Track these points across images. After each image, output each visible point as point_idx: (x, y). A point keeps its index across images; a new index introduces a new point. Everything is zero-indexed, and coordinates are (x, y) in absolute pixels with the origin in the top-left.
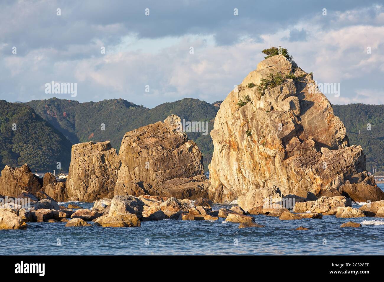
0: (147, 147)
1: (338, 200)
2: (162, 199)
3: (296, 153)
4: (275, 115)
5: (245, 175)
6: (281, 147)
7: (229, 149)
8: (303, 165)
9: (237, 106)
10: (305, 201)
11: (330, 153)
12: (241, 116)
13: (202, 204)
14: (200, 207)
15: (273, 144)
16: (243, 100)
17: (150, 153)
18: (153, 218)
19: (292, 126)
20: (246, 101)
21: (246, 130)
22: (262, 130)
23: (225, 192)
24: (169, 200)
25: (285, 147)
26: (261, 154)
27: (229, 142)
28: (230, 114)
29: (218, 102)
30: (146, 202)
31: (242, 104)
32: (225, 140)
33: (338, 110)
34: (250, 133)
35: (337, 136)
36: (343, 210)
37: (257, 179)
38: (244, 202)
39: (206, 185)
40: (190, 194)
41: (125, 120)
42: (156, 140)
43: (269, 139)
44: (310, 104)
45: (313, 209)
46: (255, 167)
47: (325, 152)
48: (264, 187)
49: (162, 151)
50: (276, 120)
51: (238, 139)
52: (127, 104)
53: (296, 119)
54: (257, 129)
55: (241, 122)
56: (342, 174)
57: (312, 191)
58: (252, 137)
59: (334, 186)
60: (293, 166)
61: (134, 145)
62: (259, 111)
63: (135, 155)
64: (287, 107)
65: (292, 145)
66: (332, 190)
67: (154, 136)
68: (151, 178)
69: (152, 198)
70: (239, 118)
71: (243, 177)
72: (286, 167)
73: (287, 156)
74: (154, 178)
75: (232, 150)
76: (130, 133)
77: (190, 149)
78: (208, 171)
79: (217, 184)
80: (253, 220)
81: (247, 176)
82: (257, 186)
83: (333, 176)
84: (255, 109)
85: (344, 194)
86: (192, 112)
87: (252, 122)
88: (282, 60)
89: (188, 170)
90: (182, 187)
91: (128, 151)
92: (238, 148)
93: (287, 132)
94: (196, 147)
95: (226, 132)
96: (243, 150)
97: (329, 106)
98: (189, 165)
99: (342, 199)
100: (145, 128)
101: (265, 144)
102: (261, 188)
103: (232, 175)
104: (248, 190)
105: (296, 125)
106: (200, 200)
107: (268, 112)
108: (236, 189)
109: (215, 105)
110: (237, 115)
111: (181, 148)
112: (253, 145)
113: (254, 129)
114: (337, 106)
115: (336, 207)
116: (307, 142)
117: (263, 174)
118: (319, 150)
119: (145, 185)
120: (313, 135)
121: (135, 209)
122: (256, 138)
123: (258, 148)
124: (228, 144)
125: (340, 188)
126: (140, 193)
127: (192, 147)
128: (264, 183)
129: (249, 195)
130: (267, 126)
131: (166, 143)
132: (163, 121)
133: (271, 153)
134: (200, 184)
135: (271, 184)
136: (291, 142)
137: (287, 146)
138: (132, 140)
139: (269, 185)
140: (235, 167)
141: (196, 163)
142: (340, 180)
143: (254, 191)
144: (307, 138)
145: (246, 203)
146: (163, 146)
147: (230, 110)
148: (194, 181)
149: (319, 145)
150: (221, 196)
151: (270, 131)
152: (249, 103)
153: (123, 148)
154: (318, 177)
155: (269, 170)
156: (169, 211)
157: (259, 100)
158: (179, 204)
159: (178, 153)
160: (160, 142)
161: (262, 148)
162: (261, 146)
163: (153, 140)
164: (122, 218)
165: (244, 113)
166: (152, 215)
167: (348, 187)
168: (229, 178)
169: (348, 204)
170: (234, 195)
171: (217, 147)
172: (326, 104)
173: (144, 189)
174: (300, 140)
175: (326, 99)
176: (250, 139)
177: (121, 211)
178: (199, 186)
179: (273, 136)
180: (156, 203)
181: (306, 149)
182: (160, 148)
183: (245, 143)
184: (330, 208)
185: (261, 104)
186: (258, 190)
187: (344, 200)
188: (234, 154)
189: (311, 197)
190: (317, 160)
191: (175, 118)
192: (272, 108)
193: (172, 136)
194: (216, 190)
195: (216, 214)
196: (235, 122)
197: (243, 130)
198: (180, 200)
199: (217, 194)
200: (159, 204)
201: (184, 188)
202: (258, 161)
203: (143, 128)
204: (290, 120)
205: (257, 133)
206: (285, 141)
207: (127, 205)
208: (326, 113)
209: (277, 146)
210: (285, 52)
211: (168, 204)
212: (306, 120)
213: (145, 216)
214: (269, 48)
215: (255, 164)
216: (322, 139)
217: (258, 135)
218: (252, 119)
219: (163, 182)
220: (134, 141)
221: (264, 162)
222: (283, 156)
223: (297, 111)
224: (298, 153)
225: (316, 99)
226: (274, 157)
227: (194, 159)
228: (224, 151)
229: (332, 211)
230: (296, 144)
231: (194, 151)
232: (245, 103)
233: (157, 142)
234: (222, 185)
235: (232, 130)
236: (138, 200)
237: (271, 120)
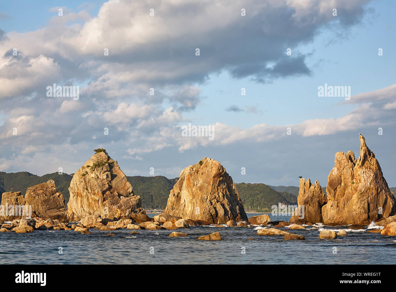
0: (38, 195)
1: (128, 221)
2: (45, 219)
3: (108, 198)
4: (99, 181)
5: (84, 209)
6: (102, 196)
7: (77, 196)
8: (112, 204)
9: (82, 176)
10: (112, 221)
11: (125, 199)
12: (83, 181)
13: (64, 222)
14: (62, 224)
15: (98, 195)
16: (84, 173)
17: (40, 198)
18: (40, 228)
19: (107, 186)
20: (86, 174)
21: (85, 187)
22: (93, 187)
23: (75, 216)
24: (48, 220)
25: (104, 196)
26: (92, 199)
27: (77, 193)
28: (78, 180)
29: (72, 174)
30: (37, 221)
31: (84, 175)
32: (75, 192)
33: (129, 179)
34: (87, 189)
35: (128, 191)
36: (130, 226)
37: (90, 211)
38: (84, 222)
39: (66, 213)
40: (58, 217)
41: (28, 182)
42: (43, 191)
43: (96, 192)
44: (116, 176)
45: (116, 225)
46: (89, 205)
47: (122, 198)
48: (93, 214)
49: (45, 197)
50: (100, 183)
51: (82, 191)
52: (29, 174)
53: (109, 182)
54: (90, 187)
55: (83, 184)
56: (130, 209)
57: (116, 217)
58: (88, 191)
59: (126, 215)
60: (107, 204)
61: (32, 193)
62: (92, 178)
63: (33, 198)
64: (105, 177)
65: (107, 195)
66: (126, 216)
67: (42, 189)
68: (40, 209)
69: (40, 219)
70: (82, 182)
71: (84, 210)
72: (104, 205)
73: (104, 200)
74: (41, 209)
75: (79, 197)
76: (31, 188)
77: (59, 196)
78: (67, 206)
79: (71, 213)
80: (88, 230)
81: (85, 209)
82: (90, 214)
83: (126, 210)
84: (90, 178)
85: (131, 218)
86: (60, 178)
87: (88, 184)
88: (103, 155)
89: (58, 206)
90: (54, 214)
91: (29, 197)
92: (82, 196)
93: (105, 189)
94: (62, 195)
95: (76, 188)
96: (84, 197)
97: (125, 177)
98: (58, 203)
99: (130, 221)
100: (38, 186)
101: (94, 194)
102: (92, 215)
103: (78, 208)
104: (86, 216)
105: (109, 185)
106: (63, 220)
107: (96, 179)
108: (80, 215)
109: (71, 175)
110: (81, 180)
111: (55, 195)
112: (89, 194)
113: (89, 187)
114: (128, 177)
115: (127, 225)
116: (114, 193)
117: (93, 208)
118: (119, 197)
119: (37, 213)
120: (117, 190)
121: (32, 224)
122: (90, 191)
123: (91, 196)
124: (77, 194)
125: (129, 216)
126: (34, 217)
127: (60, 195)
128: (93, 213)
129: (86, 218)
130: (95, 186)
131: (48, 193)
132: (46, 183)
133: (97, 199)
134: (63, 213)
135: (97, 213)
136: (106, 193)
137: (105, 195)
138: (31, 191)
139: (96, 213)
140: (80, 205)
141: (62, 203)
142: (129, 212)
143: (88, 216)
144: (114, 192)
145: (85, 222)
146: (46, 194)
147: (78, 178)
148: (60, 211)
149: (119, 195)
150: (73, 218)
151: (97, 188)
152: (87, 174)
153: (26, 195)
154: (119, 210)
155: (96, 207)
156: (48, 226)
157: (92, 173)
158: (53, 222)
159: (53, 198)
160: (45, 192)
161: (93, 196)
162: (92, 195)
163: (41, 191)
164: (26, 228)
165: (84, 179)
166: (40, 227)
167: (133, 215)
168: (77, 210)
169: (132, 223)
170: (79, 218)
171: (71, 195)
172: (123, 176)
173: (36, 215)
174: (111, 192)
175: (124, 173)
176: (87, 192)
177: (25, 225)
178: (63, 214)
179: (98, 190)
180: (42, 221)
181: (114, 197)
182: (44, 195)
183: (85, 193)
184: (124, 225)
185: (93, 175)
186: (90, 216)
187: (131, 221)
188: (79, 198)
189: (115, 219)
190: (118, 202)
191: (52, 181)
192: (98, 177)
193: (51, 189)
194: (71, 215)
195: (70, 227)
196: (80, 183)
197: (84, 188)
198: (53, 220)
199: (71, 218)
200: (43, 222)
201: (55, 214)
202: (91, 202)
203: (37, 185)
204: (106, 183)
205: (91, 189)
206: (104, 193)
207: (28, 222)
208: (123, 180)
209: (100, 195)
210: (104, 151)
211: (48, 222)
212: (114, 183)
213: (36, 227)
214: (97, 149)
215: (89, 203)
216: (121, 192)
217: (91, 190)
218: (88, 182)
219: (46, 212)
220: (32, 192)
221: (93, 202)
222: (103, 200)
223: (110, 179)
224: (110, 198)
225: (118, 173)
226: (98, 200)
227: (60, 201)
228: (75, 197)
229: (125, 226)
230: (109, 194)
231: (61, 197)
232: (85, 175)
233: (43, 192)
234: (73, 213)
235: (79, 187)
236: (33, 220)
237: (97, 183)
